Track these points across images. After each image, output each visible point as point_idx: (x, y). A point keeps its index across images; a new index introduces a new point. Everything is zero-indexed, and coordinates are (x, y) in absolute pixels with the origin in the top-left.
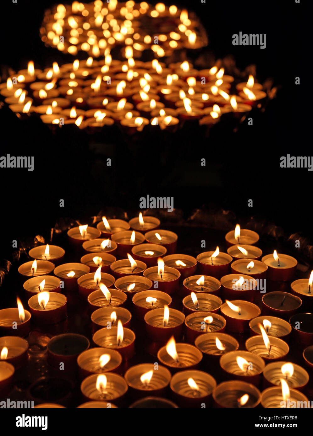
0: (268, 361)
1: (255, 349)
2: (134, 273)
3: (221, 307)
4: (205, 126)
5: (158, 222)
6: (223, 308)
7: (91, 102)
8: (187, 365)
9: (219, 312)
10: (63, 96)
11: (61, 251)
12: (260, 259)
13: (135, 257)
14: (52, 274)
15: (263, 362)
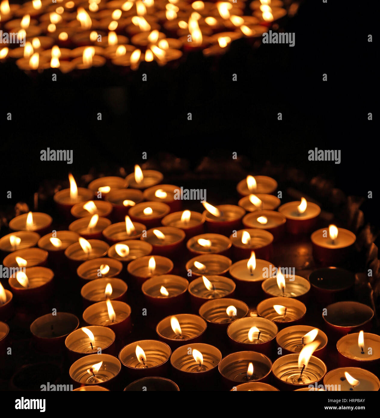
0: (281, 325)
1: (269, 314)
2: (130, 238)
3: (230, 268)
4: (212, 58)
5: (159, 176)
6: (232, 270)
7: (78, 38)
8: (191, 337)
9: (228, 275)
10: (44, 34)
11: (47, 219)
12: (276, 210)
13: (133, 220)
14: (36, 246)
15: (276, 327)
